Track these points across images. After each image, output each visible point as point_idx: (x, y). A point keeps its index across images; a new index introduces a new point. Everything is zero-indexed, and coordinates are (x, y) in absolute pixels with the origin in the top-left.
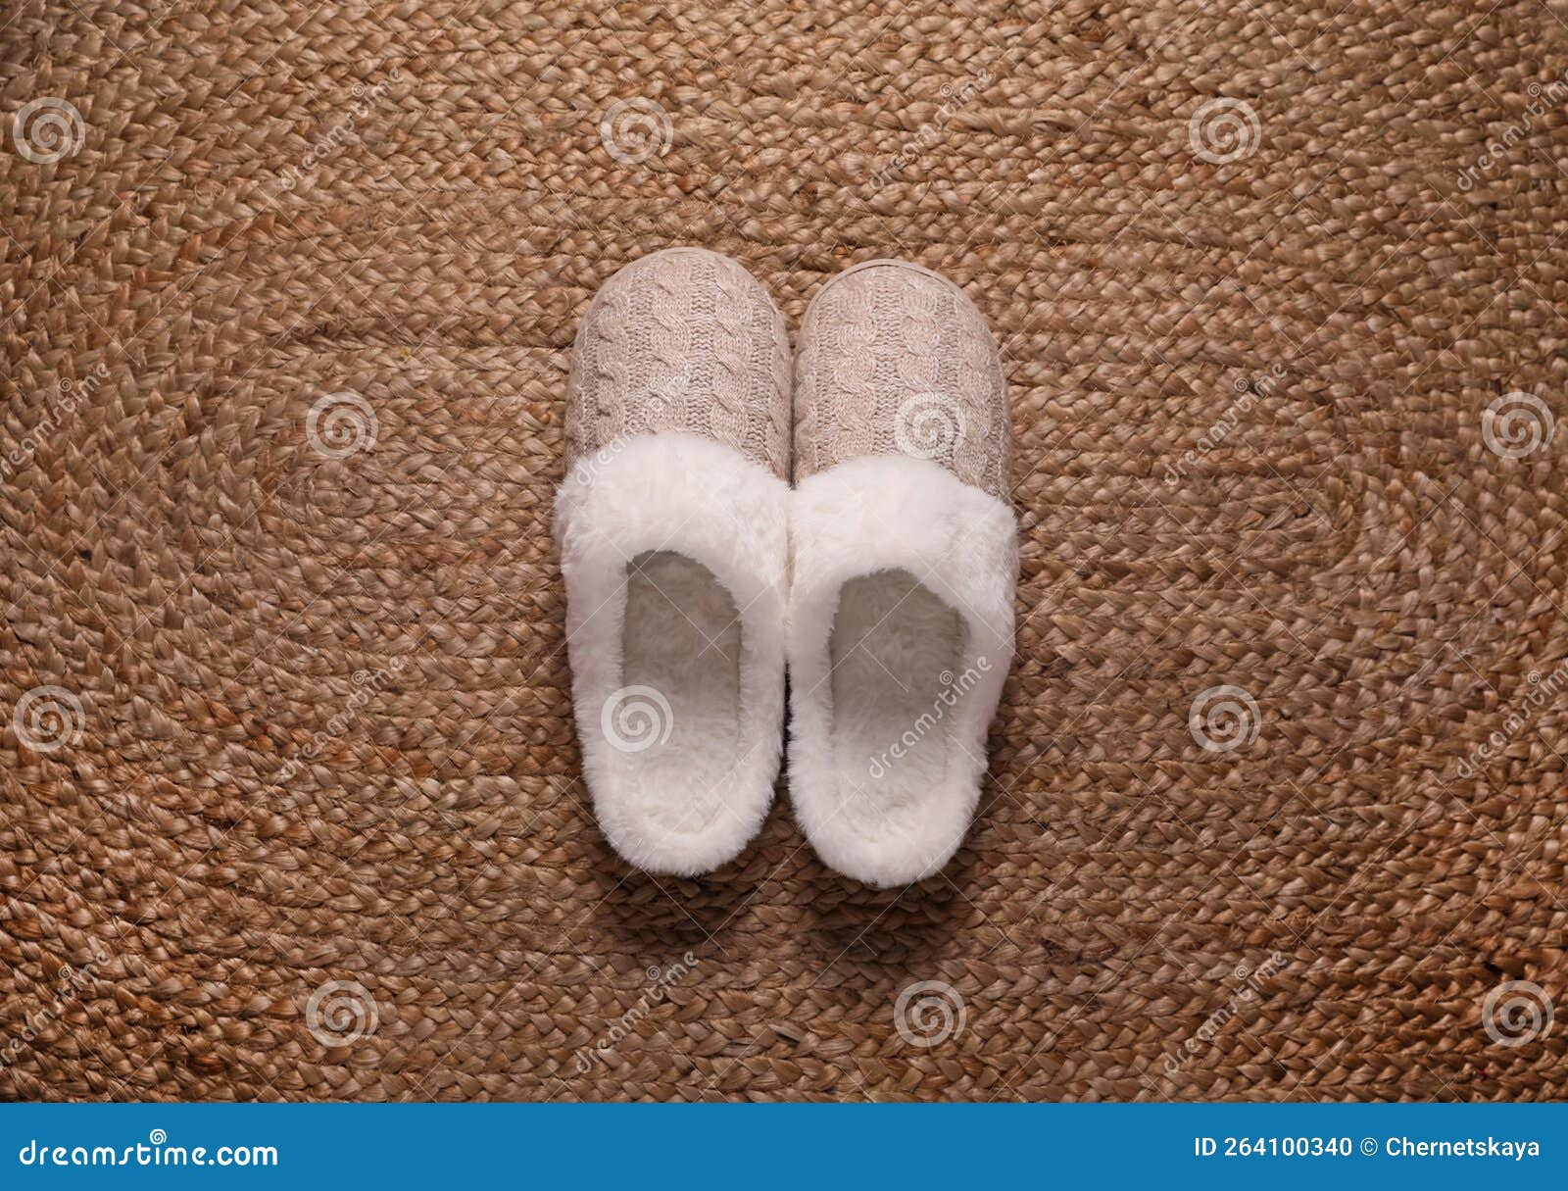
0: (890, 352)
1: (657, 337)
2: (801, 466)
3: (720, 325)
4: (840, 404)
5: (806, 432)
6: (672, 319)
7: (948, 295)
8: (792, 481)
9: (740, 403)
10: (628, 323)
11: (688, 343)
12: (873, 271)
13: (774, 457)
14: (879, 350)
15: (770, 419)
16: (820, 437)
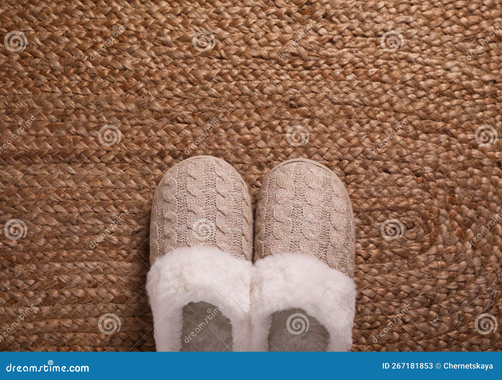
0: (300, 204)
1: (190, 201)
2: (257, 255)
3: (218, 193)
4: (276, 227)
5: (260, 238)
6: (195, 191)
7: (328, 177)
8: (253, 261)
9: (229, 229)
10: (176, 194)
11: (204, 202)
12: (295, 164)
13: (246, 252)
14: (295, 202)
15: (243, 235)
16: (266, 241)
